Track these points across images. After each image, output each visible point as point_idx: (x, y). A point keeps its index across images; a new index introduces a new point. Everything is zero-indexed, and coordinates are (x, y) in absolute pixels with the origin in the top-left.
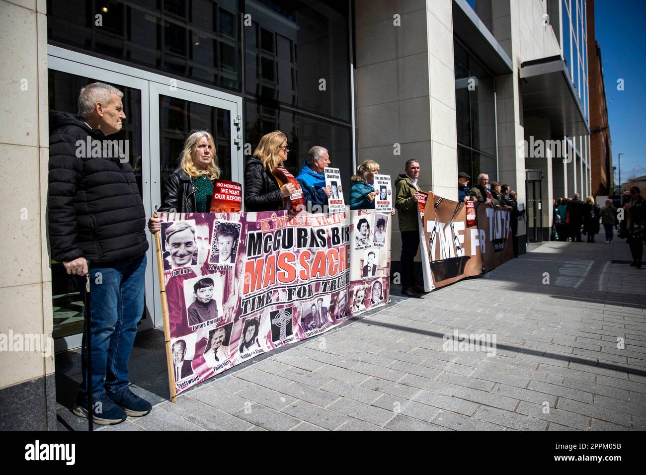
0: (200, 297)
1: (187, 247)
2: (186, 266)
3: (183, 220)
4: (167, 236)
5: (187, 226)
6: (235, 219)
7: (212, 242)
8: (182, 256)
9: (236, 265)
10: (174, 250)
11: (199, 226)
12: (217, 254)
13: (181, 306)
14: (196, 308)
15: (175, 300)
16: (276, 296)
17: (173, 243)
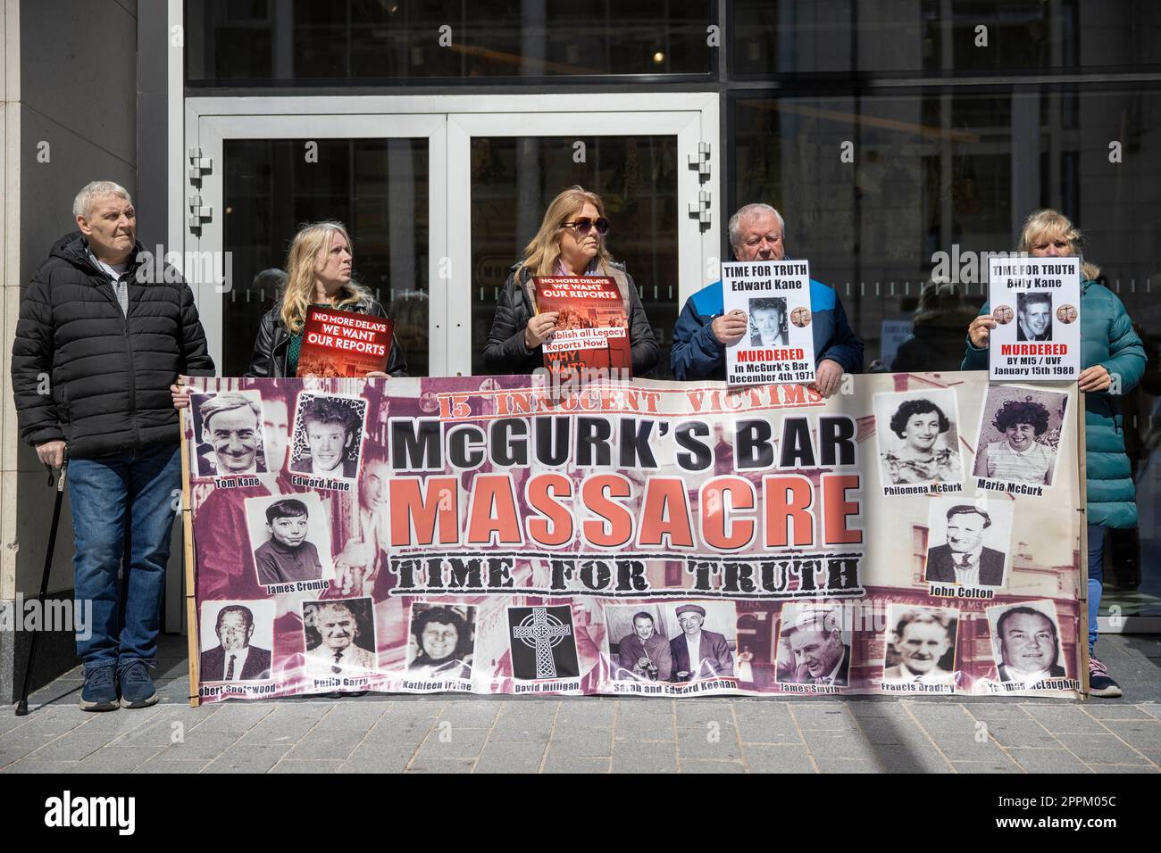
0: (280, 533)
1: (242, 438)
2: (246, 473)
3: (235, 390)
4: (204, 418)
5: (243, 401)
6: (351, 390)
7: (294, 433)
8: (236, 454)
9: (361, 482)
10: (221, 443)
11: (268, 402)
12: (307, 456)
13: (240, 543)
14: (272, 552)
15: (226, 531)
16: (525, 572)
17: (218, 431)
